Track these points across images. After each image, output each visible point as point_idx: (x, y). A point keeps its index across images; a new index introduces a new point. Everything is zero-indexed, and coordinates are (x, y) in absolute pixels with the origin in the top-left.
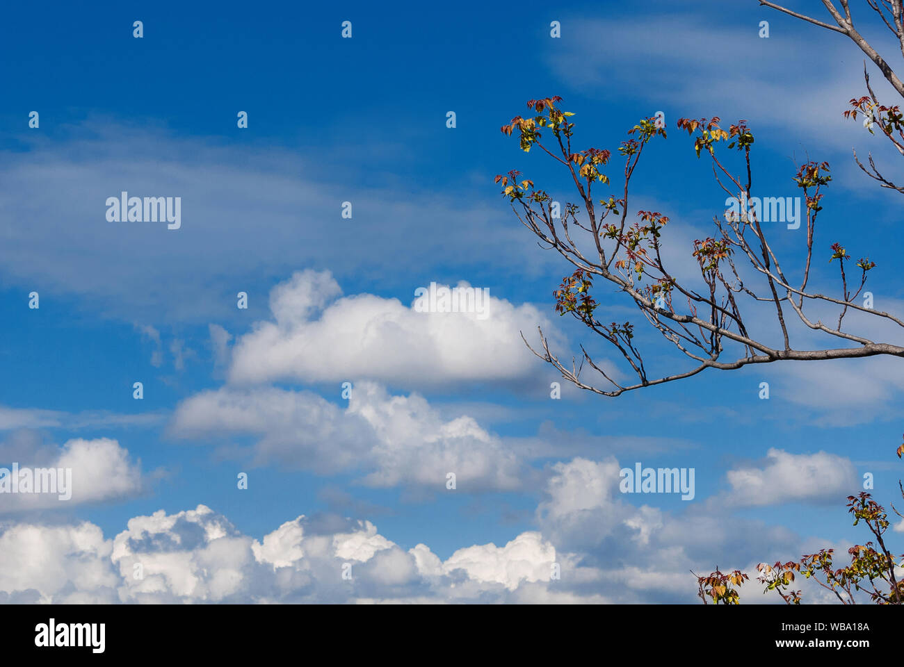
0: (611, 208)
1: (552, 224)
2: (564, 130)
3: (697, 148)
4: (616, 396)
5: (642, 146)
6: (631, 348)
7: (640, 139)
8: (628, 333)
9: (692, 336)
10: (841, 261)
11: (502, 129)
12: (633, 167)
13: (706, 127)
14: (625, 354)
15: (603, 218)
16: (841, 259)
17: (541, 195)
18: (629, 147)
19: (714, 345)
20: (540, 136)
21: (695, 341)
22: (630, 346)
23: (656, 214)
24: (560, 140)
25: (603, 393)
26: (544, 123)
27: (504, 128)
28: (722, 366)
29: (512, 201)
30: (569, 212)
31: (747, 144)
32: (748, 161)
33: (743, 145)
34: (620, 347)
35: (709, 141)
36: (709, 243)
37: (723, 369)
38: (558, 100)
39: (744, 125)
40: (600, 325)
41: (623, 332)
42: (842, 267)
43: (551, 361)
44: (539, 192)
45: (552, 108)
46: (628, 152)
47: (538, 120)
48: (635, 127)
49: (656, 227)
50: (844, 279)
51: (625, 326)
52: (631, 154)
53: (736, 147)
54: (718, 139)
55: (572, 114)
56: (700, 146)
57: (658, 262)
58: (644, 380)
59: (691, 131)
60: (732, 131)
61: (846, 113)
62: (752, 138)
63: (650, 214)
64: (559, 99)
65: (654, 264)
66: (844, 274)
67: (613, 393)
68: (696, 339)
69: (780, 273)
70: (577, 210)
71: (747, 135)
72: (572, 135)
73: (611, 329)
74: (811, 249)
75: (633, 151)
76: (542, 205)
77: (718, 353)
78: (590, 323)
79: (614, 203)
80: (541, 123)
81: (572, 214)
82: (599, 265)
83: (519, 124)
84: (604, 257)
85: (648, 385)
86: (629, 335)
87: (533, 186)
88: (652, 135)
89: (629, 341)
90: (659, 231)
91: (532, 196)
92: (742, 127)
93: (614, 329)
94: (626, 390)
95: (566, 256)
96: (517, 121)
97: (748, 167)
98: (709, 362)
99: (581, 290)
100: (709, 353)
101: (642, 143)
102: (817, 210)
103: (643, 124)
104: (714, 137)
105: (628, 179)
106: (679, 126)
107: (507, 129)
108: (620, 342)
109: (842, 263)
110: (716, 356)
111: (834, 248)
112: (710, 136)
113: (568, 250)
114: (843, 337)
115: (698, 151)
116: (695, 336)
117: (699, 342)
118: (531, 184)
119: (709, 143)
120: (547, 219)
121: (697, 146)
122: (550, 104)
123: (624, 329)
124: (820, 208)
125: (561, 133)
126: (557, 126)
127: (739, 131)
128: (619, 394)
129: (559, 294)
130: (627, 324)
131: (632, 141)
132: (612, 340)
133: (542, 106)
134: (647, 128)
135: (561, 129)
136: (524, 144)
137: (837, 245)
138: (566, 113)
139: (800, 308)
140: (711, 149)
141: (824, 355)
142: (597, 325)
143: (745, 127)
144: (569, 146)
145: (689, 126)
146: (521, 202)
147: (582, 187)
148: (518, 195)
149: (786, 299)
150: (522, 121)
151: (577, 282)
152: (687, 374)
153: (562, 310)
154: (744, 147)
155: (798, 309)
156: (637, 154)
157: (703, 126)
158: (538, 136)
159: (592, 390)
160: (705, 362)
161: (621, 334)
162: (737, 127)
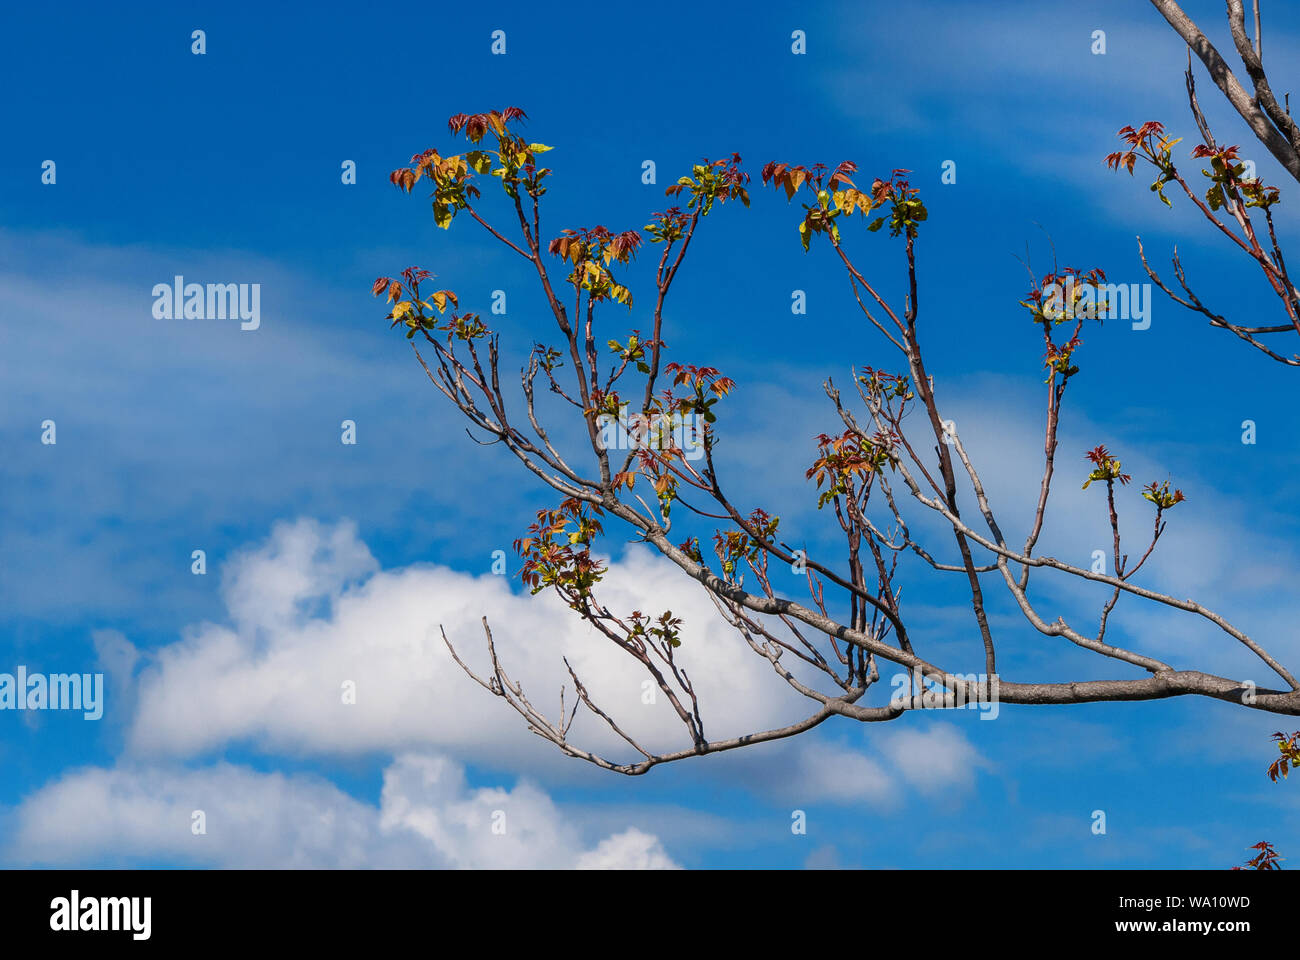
0: (631, 357)
1: (497, 390)
2: (526, 182)
3: (802, 229)
4: (641, 773)
5: (696, 221)
6: (674, 668)
7: (692, 206)
8: (668, 635)
9: (808, 646)
10: (1109, 485)
11: (393, 178)
12: (676, 268)
13: (826, 181)
14: (661, 682)
15: (613, 380)
16: (1110, 483)
17: (471, 324)
18: (668, 223)
19: (856, 667)
20: (477, 192)
21: (813, 657)
22: (671, 663)
23: (705, 371)
24: (518, 204)
25: (613, 767)
26: (485, 167)
27: (398, 175)
28: (861, 714)
29: (410, 336)
30: (542, 364)
31: (908, 222)
32: (911, 260)
33: (901, 223)
34: (651, 667)
35: (830, 214)
36: (848, 442)
37: (862, 719)
38: (517, 116)
39: (904, 180)
40: (609, 616)
41: (658, 632)
42: (1111, 499)
43: (503, 694)
44: (467, 318)
45: (502, 133)
46: (666, 234)
47: (472, 160)
48: (682, 180)
49: (705, 401)
50: (1115, 526)
51: (662, 620)
52: (672, 240)
53: (886, 229)
54: (850, 210)
55: (547, 148)
56: (811, 224)
57: (709, 476)
58: (699, 739)
59: (791, 191)
60: (877, 193)
61: (1111, 158)
62: (920, 208)
63: (694, 371)
64: (518, 114)
65: (703, 482)
66: (1114, 517)
67: (633, 767)
68: (815, 653)
69: (986, 510)
70: (558, 361)
71: (911, 204)
72: (542, 193)
73: (631, 626)
74: (1051, 459)
75: (677, 233)
76: (472, 346)
77: (864, 685)
78: (586, 612)
79: (638, 347)
80: (479, 166)
81: (547, 368)
82: (594, 483)
83: (429, 167)
84: (606, 466)
85: (707, 751)
86: (671, 639)
87: (456, 303)
88: (720, 198)
89: (670, 655)
90: (712, 409)
91: (453, 325)
92: (900, 184)
93: (638, 626)
94: (659, 761)
95: (526, 461)
96: (426, 161)
97: (912, 272)
98: (836, 706)
99: (574, 537)
100: (842, 685)
101: (696, 216)
102: (1068, 373)
103: (699, 174)
104: (840, 206)
105: (664, 294)
106: (766, 178)
107: (402, 178)
108: (651, 655)
109: (1111, 492)
110: (859, 690)
111: (1093, 457)
112: (831, 205)
113: (528, 446)
114: (1109, 655)
115: (807, 236)
116: (815, 646)
117: (821, 658)
118: (452, 299)
119: (830, 220)
120: (482, 378)
121: (803, 224)
122: (498, 126)
123: (661, 627)
124: (1075, 370)
125: (521, 189)
126: (513, 172)
127: (891, 194)
128: (646, 770)
129: (525, 547)
130: (668, 615)
131: (675, 211)
132: (634, 651)
133: (480, 127)
134: (708, 183)
135: (522, 178)
136: (441, 212)
137: (1100, 451)
138: (535, 146)
139: (1024, 589)
140: (835, 232)
141: (1067, 692)
142: (604, 617)
143: (906, 184)
144: (537, 218)
145: (785, 179)
146: (429, 338)
147: (563, 310)
148: (423, 322)
149: (996, 567)
150: (436, 160)
151: (568, 521)
152: (789, 730)
153: (536, 582)
154: (904, 230)
155: (1018, 592)
156: (684, 240)
157: (819, 180)
158: (473, 194)
159: (591, 759)
160: (830, 705)
161: (654, 638)
162: (887, 185)
